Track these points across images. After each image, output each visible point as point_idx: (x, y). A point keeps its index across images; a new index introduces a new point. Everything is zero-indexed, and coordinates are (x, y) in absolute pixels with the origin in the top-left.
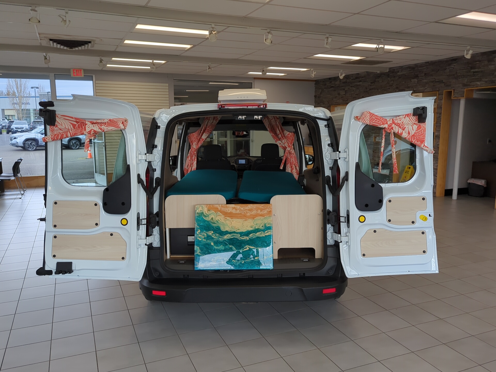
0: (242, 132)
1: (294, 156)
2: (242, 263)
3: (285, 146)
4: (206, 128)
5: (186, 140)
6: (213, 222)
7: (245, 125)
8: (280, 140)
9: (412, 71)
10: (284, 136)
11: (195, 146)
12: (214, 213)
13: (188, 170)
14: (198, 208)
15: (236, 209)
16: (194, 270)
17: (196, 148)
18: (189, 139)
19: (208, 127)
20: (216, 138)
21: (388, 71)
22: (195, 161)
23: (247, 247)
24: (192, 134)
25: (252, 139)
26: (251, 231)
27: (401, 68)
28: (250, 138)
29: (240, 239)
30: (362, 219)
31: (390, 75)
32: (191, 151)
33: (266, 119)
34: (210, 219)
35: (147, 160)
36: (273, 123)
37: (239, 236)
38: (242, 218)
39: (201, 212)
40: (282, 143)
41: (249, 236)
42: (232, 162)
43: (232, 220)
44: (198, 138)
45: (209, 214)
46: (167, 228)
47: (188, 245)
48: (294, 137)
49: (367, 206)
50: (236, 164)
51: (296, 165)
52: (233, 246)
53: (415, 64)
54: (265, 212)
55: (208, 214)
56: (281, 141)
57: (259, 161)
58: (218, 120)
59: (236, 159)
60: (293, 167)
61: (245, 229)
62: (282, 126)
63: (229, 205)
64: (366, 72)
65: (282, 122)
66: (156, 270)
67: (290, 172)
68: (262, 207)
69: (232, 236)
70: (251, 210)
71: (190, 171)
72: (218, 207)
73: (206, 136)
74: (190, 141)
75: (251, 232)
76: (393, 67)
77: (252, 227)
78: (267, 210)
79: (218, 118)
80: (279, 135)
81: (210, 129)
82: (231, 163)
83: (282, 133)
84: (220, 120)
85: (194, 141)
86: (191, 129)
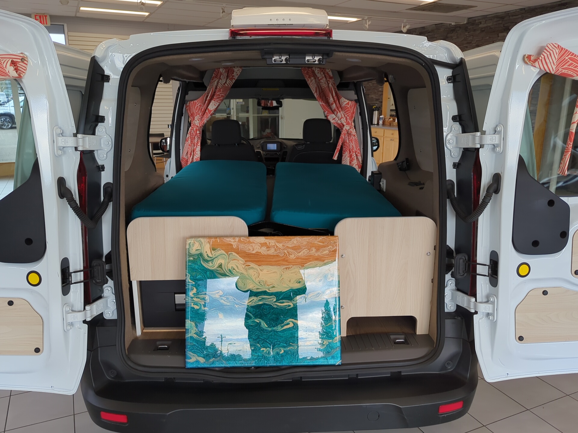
0: (271, 102)
1: (355, 139)
2: (281, 353)
3: (341, 123)
4: (215, 92)
5: (184, 113)
6: (222, 272)
7: (278, 89)
8: (334, 113)
9: (501, 22)
10: (340, 107)
11: (198, 122)
12: (224, 254)
13: (187, 159)
14: (191, 244)
15: (268, 247)
16: (184, 368)
17: (200, 125)
18: (188, 111)
19: (217, 90)
20: (235, 114)
21: (465, 23)
22: (198, 146)
23: (290, 321)
24: (192, 102)
25: (282, 116)
26: (297, 289)
27: (485, 17)
28: (279, 114)
29: (275, 307)
30: (524, 270)
31: (469, 28)
32: (191, 130)
33: (312, 78)
34: (215, 267)
35: (80, 148)
36: (324, 85)
37: (275, 300)
38: (279, 265)
39: (198, 252)
40: (336, 118)
41: (294, 301)
42: (258, 148)
43: (261, 267)
44: (202, 108)
45: (215, 257)
46: (133, 280)
47: (176, 310)
48: (355, 108)
49: (535, 243)
50: (263, 151)
51: (357, 153)
52: (262, 319)
53: (505, 12)
54: (324, 253)
55: (211, 256)
56: (336, 114)
57: (300, 147)
58: (234, 79)
59: (263, 143)
60: (353, 156)
61: (285, 286)
62: (338, 90)
63: (254, 237)
64: (434, 25)
65: (338, 83)
66: (109, 367)
67: (348, 164)
68: (318, 243)
69: (260, 300)
70: (297, 248)
71: (191, 162)
72: (232, 243)
73: (215, 105)
74: (190, 114)
75: (299, 291)
76: (475, 16)
77: (299, 283)
78: (329, 248)
79: (234, 76)
80: (333, 105)
81: (221, 93)
82: (256, 148)
83: (337, 102)
84: (236, 79)
85: (197, 113)
86: (191, 94)
